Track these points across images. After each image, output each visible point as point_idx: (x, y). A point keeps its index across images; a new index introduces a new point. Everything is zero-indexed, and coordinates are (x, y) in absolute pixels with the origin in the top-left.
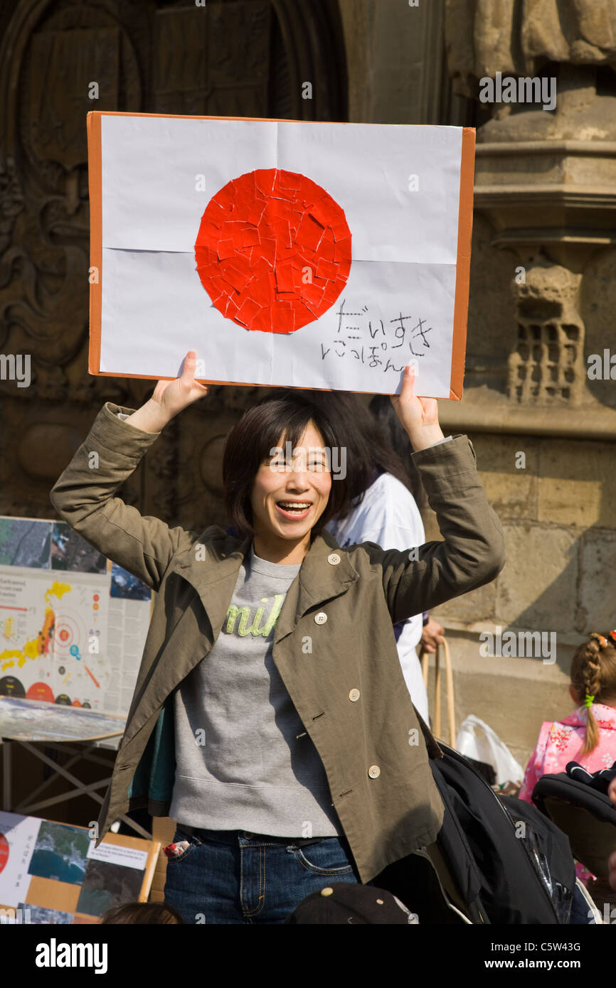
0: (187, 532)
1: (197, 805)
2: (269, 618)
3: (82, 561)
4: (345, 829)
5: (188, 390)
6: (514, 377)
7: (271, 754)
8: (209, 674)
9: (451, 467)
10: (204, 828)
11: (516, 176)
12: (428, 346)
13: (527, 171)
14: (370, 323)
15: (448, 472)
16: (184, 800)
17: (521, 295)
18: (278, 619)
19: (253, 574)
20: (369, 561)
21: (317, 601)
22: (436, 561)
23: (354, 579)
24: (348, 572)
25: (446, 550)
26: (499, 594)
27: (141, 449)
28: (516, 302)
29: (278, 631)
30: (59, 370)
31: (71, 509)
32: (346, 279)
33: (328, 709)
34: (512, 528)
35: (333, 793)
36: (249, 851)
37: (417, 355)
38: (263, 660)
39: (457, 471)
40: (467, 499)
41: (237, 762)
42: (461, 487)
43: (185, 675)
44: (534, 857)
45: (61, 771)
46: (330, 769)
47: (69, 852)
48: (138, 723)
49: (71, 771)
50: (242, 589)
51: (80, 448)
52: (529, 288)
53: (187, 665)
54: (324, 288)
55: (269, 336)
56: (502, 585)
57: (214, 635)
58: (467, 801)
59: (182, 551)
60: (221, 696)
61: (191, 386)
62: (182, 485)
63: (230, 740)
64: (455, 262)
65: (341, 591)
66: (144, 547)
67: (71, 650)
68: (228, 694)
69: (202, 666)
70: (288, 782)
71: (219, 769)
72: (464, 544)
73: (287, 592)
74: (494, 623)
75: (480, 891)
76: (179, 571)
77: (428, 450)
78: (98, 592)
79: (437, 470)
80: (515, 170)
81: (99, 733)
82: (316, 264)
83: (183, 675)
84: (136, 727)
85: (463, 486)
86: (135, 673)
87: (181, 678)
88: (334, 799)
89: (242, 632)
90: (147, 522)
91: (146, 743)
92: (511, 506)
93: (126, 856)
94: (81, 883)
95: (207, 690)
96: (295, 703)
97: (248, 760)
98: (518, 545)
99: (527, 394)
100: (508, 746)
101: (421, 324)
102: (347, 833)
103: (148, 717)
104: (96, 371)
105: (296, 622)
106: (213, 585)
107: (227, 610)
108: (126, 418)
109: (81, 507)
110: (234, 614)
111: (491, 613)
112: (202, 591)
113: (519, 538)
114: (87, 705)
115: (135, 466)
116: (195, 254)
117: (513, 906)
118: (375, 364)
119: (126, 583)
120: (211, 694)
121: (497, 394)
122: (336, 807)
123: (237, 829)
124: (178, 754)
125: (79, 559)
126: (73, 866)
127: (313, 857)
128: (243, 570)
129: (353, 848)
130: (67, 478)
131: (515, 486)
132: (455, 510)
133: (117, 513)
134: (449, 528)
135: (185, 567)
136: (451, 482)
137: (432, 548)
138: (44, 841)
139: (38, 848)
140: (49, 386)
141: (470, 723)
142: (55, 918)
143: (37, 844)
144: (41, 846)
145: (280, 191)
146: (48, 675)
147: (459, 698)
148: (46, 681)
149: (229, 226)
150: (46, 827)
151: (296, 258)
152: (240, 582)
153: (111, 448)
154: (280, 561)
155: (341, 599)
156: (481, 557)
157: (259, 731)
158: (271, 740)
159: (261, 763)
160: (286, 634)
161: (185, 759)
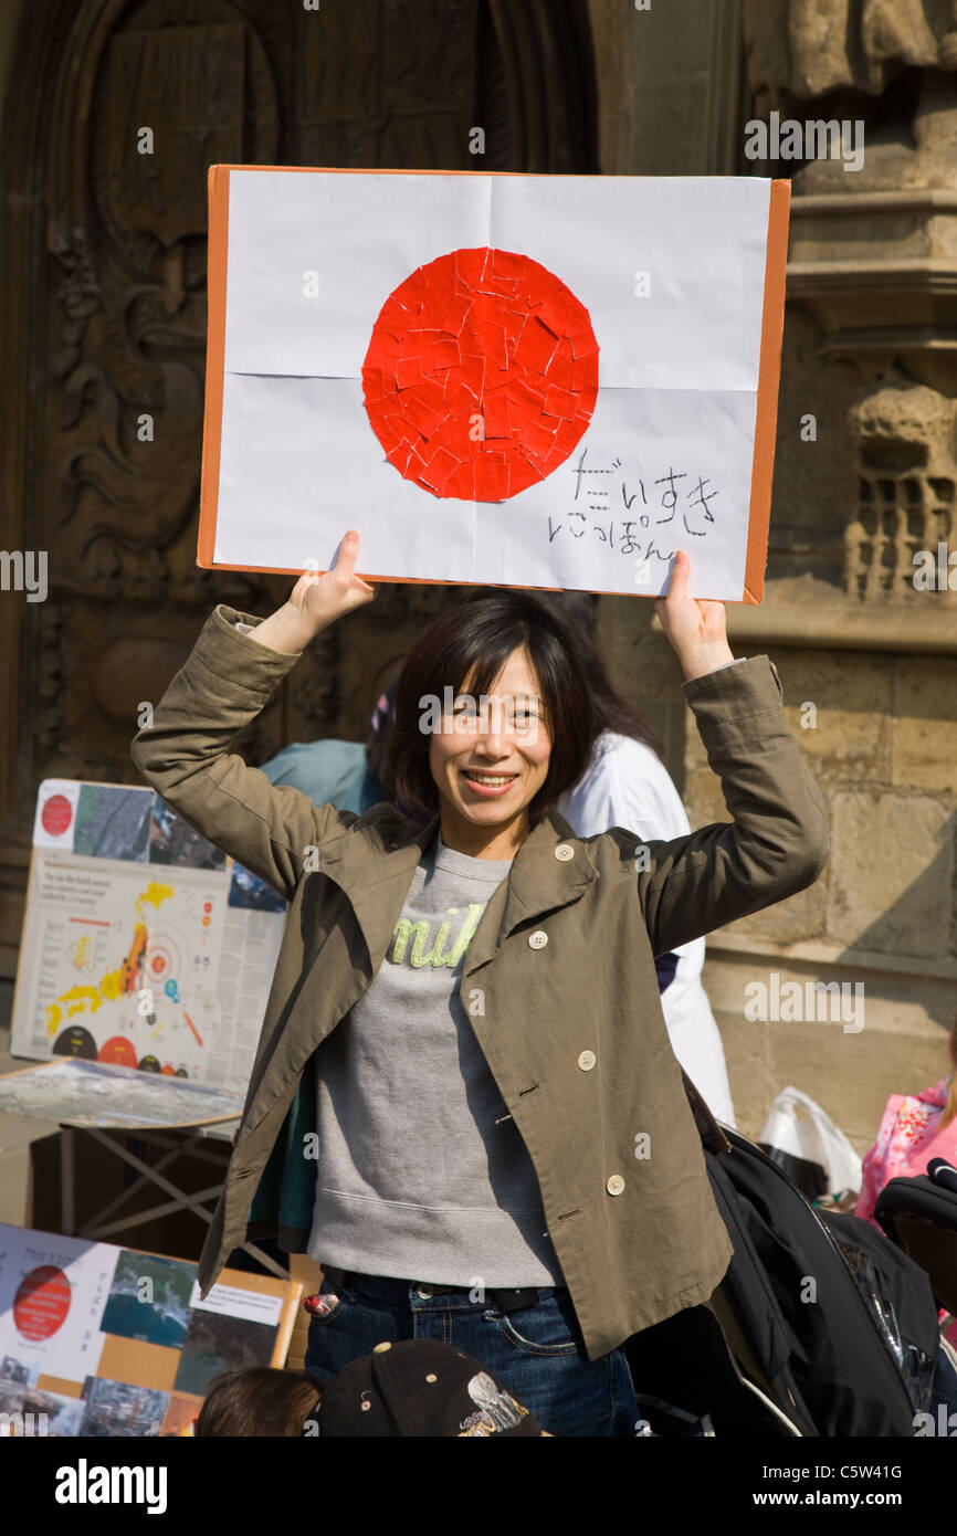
2: (459, 939)
3: (193, 850)
4: (564, 1270)
5: (343, 590)
6: (854, 560)
7: (458, 1157)
9: (741, 704)
11: (855, 247)
12: (712, 520)
13: (872, 238)
14: (624, 485)
15: (737, 711)
16: (331, 1228)
17: (864, 432)
18: (471, 940)
19: (437, 872)
20: (618, 855)
21: (532, 911)
22: (722, 852)
23: (591, 880)
24: (584, 870)
25: (736, 835)
26: (832, 899)
27: (269, 678)
28: (857, 444)
29: (471, 958)
30: (154, 555)
31: (160, 768)
32: (589, 417)
33: (544, 1080)
34: (851, 795)
35: (548, 1212)
36: (426, 1318)
37: (694, 534)
38: (446, 1003)
39: (751, 710)
40: (768, 754)
41: (406, 1168)
42: (757, 736)
43: (332, 1028)
44: (874, 1306)
45: (151, 1174)
46: (545, 1174)
47: (162, 1299)
48: (262, 1104)
49: (166, 1174)
50: (420, 895)
51: (177, 675)
52: (877, 422)
53: (334, 1012)
54: (555, 432)
55: (471, 507)
56: (836, 884)
57: (374, 964)
58: (767, 1218)
59: (331, 838)
60: (382, 1063)
61: (348, 582)
63: (398, 1133)
64: (755, 388)
65: (570, 898)
66: (272, 831)
67: (167, 987)
68: (393, 1059)
69: (353, 1016)
72: (763, 824)
73: (489, 901)
74: (825, 943)
75: (790, 1358)
76: (324, 868)
77: (707, 678)
78: (213, 898)
79: (721, 708)
80: (853, 238)
81: (200, 1116)
82: (545, 394)
83: (328, 1029)
84: (261, 1112)
85: (761, 733)
86: (257, 1024)
87: (325, 1031)
88: (549, 1222)
89: (416, 961)
90: (279, 792)
91: (275, 1137)
92: (851, 761)
93: (251, 1304)
94: (181, 1346)
95: (362, 1053)
96: (492, 1069)
97: (424, 1165)
98: (861, 823)
99: (874, 588)
100: (847, 1135)
101: (701, 485)
102: (568, 1278)
103: (278, 1095)
104: (208, 561)
105: (498, 944)
106: (374, 888)
107: (394, 928)
108: (248, 630)
109: (176, 765)
110: (406, 933)
111: (821, 928)
112: (357, 896)
113: (863, 812)
114: (182, 1073)
115: (262, 706)
116: (362, 380)
117: (840, 1381)
118: (629, 548)
119: (252, 885)
120: (367, 1058)
121: (828, 587)
122: (552, 1236)
123: (406, 1277)
125: (188, 848)
126: (169, 1320)
127: (525, 1327)
129: (579, 1301)
130: (156, 720)
131: (855, 732)
132: (748, 772)
133: (231, 776)
134: (739, 800)
135: (333, 862)
136: (741, 726)
137: (713, 833)
138: (125, 1280)
139: (115, 1291)
140: (140, 580)
141: (788, 1099)
142: (142, 1400)
143: (113, 1286)
144: (120, 1289)
145: (493, 282)
146: (132, 1025)
147: (770, 1060)
148: (128, 1034)
149: (414, 338)
150: (126, 1259)
151: (514, 386)
152: (417, 886)
153: (223, 675)
154: (481, 855)
155: (570, 910)
156: (789, 846)
157: (441, 1119)
158: (459, 1135)
159: (443, 1171)
160: (482, 962)
161: (330, 1162)
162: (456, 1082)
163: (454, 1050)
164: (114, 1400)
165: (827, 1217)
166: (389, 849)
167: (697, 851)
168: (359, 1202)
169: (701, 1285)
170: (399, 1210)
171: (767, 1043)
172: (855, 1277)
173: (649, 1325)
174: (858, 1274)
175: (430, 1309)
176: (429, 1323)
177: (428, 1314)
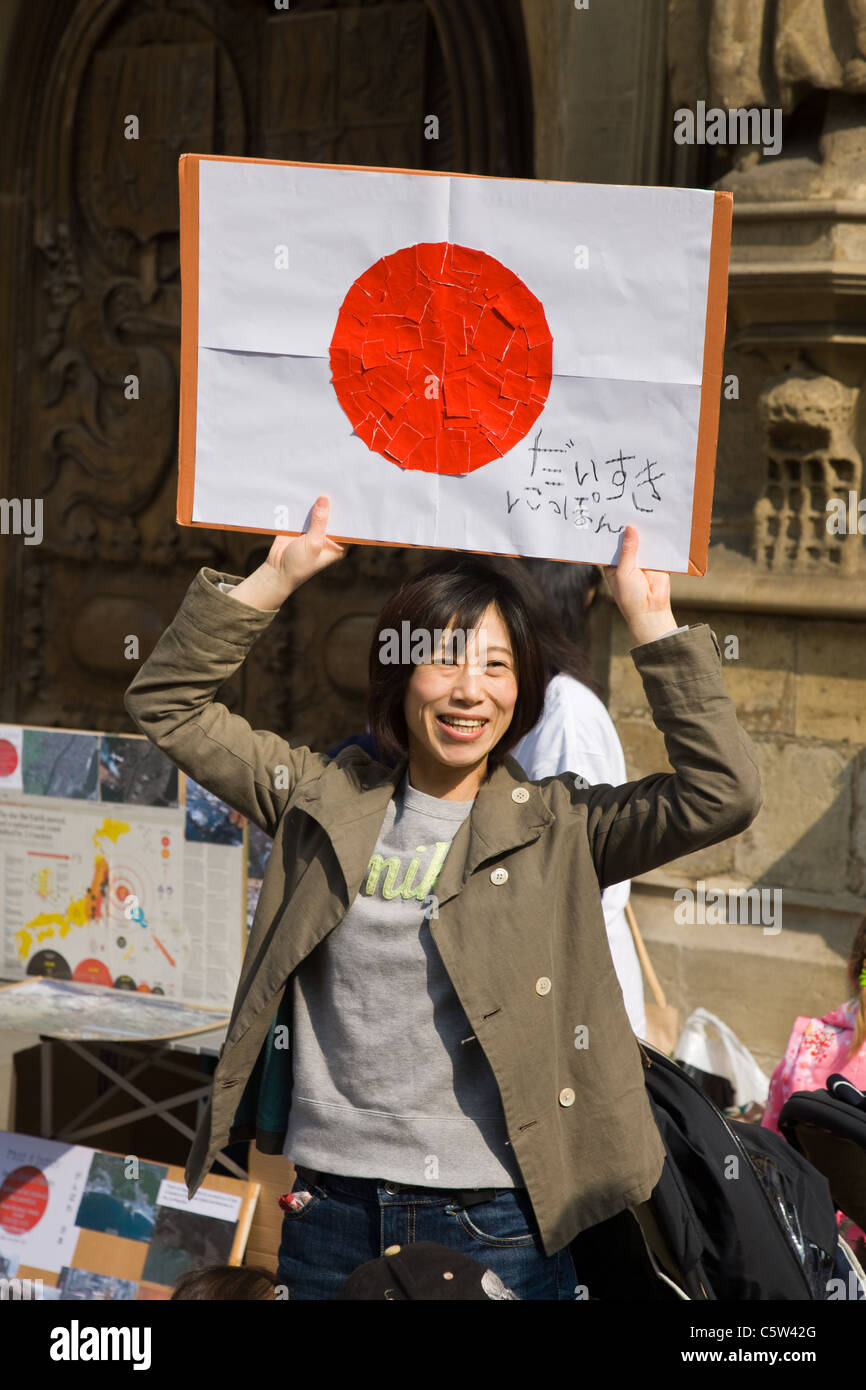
0: (317, 754)
1: (321, 1140)
2: (427, 874)
4: (525, 1176)
5: (316, 552)
6: (763, 532)
7: (426, 1070)
8: (340, 954)
9: (684, 669)
10: (331, 1172)
11: (767, 250)
12: (659, 499)
13: (782, 243)
14: (576, 463)
15: (680, 675)
16: (307, 1132)
17: (773, 417)
18: (438, 876)
19: (406, 812)
20: (569, 799)
21: (494, 851)
22: (663, 801)
23: (547, 823)
24: (539, 812)
25: (677, 786)
27: (252, 633)
28: (766, 427)
29: (439, 892)
30: (128, 521)
31: (154, 718)
32: (544, 401)
33: (505, 1005)
34: (759, 745)
35: (509, 1124)
36: (392, 1211)
37: (642, 510)
38: (416, 934)
39: (693, 674)
40: (708, 714)
41: (378, 1080)
42: (699, 698)
43: (309, 952)
44: (779, 1208)
45: (122, 1083)
46: (507, 1089)
47: (132, 1197)
49: (136, 1082)
50: (390, 833)
51: (166, 632)
52: (784, 408)
53: (311, 937)
54: (512, 413)
55: (434, 479)
57: (350, 895)
58: (683, 1128)
59: (308, 779)
60: (357, 985)
61: (321, 545)
62: (299, 683)
63: (370, 1049)
64: (699, 382)
65: (529, 838)
66: (256, 774)
67: (133, 914)
68: (367, 982)
69: (330, 942)
70: (451, 1110)
71: (354, 1090)
72: (702, 778)
73: (453, 839)
74: (734, 878)
75: (702, 1255)
76: (302, 805)
77: (654, 645)
78: (170, 833)
79: (666, 672)
80: (764, 242)
81: (173, 1030)
82: (502, 378)
83: (305, 953)
85: (701, 696)
87: (302, 955)
88: (511, 1133)
89: (388, 893)
90: (260, 738)
91: (258, 1051)
92: (758, 714)
93: (212, 1202)
94: (148, 1239)
95: (337, 976)
96: (459, 995)
97: (395, 1077)
98: (767, 770)
99: (781, 558)
100: (752, 1052)
101: (649, 467)
102: (528, 1183)
104: (187, 520)
105: (464, 880)
106: (350, 825)
107: (368, 863)
108: (230, 589)
109: (168, 715)
110: (378, 868)
111: (729, 865)
112: (335, 833)
113: (768, 760)
114: (158, 991)
115: (244, 658)
116: (329, 360)
117: (748, 1277)
118: (582, 521)
120: (342, 981)
121: (739, 557)
122: (514, 1145)
123: (376, 1177)
124: (296, 1066)
125: (139, 788)
126: (138, 1216)
127: (483, 1221)
128: (392, 806)
130: (148, 674)
131: (762, 687)
132: (690, 730)
133: (218, 725)
134: (681, 755)
135: (312, 800)
136: (684, 689)
137: (657, 782)
138: (98, 1180)
139: (89, 1190)
140: (114, 544)
141: (697, 1019)
142: (112, 1288)
143: (87, 1185)
144: (93, 1187)
145: (452, 274)
146: (103, 948)
147: (684, 985)
148: (100, 956)
149: (378, 322)
150: (100, 1160)
151: (471, 369)
152: (388, 823)
153: (210, 632)
154: (445, 796)
155: (528, 850)
156: (726, 797)
157: (410, 1037)
158: (426, 1050)
159: (412, 1083)
160: (449, 897)
161: (307, 1073)
162: (425, 1004)
163: (423, 975)
164: (87, 1289)
165: (736, 1127)
166: (362, 790)
167: (640, 799)
168: (334, 1109)
169: (643, 1186)
170: (371, 1117)
171: (681, 969)
172: (762, 1182)
173: (596, 1223)
174: (764, 1179)
175: (395, 1203)
176: (395, 1217)
177: (395, 1208)
